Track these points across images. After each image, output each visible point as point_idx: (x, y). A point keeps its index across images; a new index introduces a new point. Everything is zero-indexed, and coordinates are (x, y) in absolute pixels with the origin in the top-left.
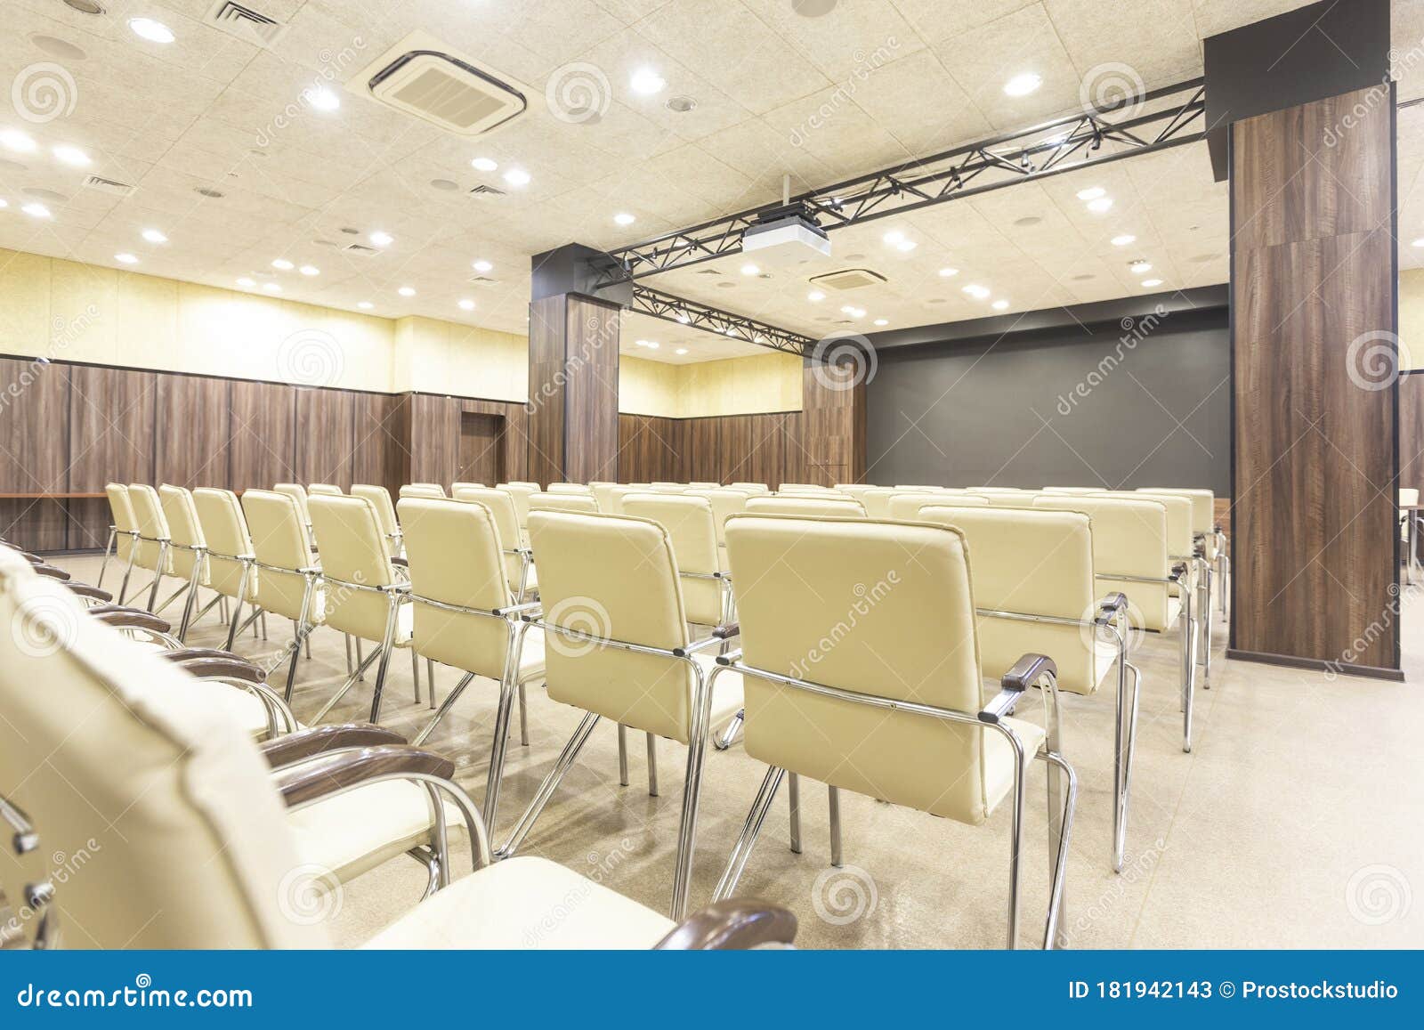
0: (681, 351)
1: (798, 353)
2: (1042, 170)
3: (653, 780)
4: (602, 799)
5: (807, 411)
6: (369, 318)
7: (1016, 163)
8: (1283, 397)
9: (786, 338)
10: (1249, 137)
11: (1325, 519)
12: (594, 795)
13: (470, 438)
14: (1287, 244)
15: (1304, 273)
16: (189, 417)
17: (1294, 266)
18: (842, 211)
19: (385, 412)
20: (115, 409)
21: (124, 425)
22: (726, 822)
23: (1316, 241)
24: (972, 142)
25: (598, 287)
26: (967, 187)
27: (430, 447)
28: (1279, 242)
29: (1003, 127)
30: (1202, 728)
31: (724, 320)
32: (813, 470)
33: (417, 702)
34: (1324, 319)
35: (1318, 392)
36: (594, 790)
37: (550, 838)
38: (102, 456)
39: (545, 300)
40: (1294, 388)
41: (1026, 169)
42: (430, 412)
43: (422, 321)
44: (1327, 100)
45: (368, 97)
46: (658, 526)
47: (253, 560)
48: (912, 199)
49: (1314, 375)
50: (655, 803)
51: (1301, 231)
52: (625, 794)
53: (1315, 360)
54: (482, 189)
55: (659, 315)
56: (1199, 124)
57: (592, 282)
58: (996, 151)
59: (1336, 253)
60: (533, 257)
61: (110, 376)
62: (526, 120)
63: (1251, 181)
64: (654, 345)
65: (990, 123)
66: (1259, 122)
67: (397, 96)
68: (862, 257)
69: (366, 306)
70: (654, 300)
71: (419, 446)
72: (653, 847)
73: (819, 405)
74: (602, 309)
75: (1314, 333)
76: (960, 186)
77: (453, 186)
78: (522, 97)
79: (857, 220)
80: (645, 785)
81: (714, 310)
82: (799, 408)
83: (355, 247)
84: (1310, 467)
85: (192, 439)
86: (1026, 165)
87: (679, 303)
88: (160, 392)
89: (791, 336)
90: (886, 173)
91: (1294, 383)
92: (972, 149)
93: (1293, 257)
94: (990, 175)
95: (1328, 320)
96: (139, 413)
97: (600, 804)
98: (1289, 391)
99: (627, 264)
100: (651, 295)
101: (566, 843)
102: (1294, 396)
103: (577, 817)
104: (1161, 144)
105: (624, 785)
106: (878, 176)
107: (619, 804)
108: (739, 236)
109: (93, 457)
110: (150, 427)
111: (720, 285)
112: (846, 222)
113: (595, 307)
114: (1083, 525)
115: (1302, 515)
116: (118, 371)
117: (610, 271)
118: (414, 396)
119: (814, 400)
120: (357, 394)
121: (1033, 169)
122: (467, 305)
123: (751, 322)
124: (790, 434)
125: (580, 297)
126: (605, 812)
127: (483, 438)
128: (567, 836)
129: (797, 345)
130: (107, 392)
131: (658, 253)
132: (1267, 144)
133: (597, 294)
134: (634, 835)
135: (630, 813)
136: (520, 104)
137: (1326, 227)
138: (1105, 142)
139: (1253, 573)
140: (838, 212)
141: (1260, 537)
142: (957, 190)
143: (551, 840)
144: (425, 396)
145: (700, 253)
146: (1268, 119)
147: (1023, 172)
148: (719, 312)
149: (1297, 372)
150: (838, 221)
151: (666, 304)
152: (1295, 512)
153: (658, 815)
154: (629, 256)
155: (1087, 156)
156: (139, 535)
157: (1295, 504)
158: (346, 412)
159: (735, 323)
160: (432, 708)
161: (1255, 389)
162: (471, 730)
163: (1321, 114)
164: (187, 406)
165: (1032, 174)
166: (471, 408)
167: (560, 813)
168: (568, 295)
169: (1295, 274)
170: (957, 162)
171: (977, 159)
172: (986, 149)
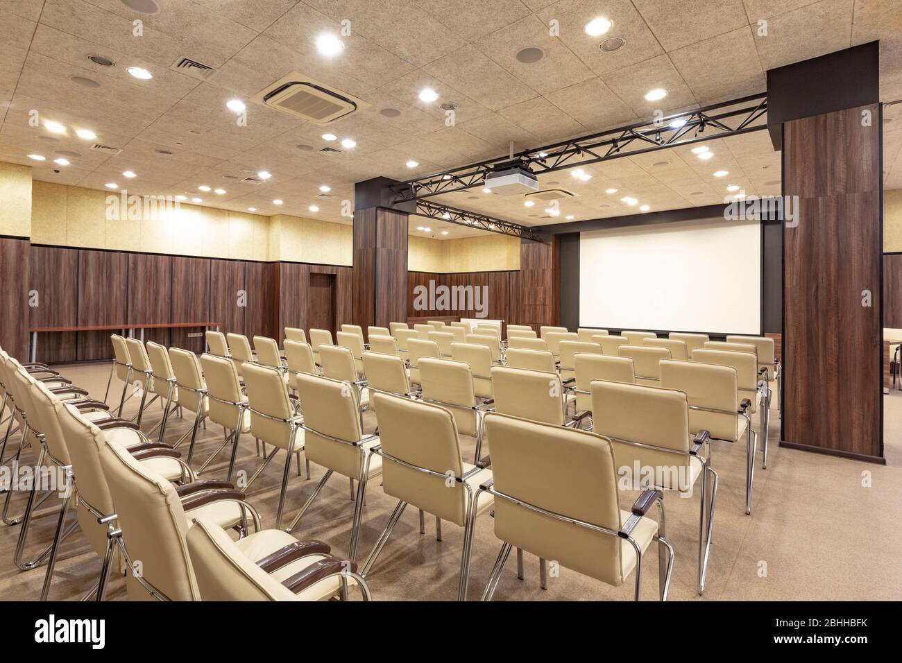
0: (445, 233)
1: (518, 236)
2: (668, 143)
3: (439, 530)
4: (410, 542)
5: (524, 271)
6: (254, 216)
7: (652, 137)
8: (813, 291)
9: (510, 227)
10: (794, 131)
11: (838, 366)
12: (406, 540)
13: (314, 288)
14: (816, 198)
15: (826, 216)
16: (147, 279)
17: (820, 212)
18: (545, 162)
19: (263, 273)
20: (104, 275)
21: (110, 286)
22: (481, 558)
23: (834, 197)
24: (625, 125)
25: (396, 203)
26: (622, 151)
27: (291, 295)
28: (811, 197)
29: (644, 116)
30: (759, 497)
31: (472, 217)
32: (527, 308)
33: (299, 475)
34: (839, 244)
35: (835, 288)
36: (406, 537)
37: (383, 568)
38: (97, 304)
39: (363, 211)
40: (820, 285)
41: (659, 142)
42: (291, 274)
43: (286, 218)
44: (841, 112)
45: (263, 105)
46: (448, 412)
47: (206, 393)
48: (588, 157)
49: (833, 278)
50: (440, 546)
51: (825, 191)
52: (423, 539)
53: (833, 269)
54: (327, 149)
55: (432, 217)
56: (763, 120)
57: (392, 199)
58: (639, 131)
59: (846, 204)
60: (356, 184)
61: (101, 256)
62: (355, 115)
63: (795, 158)
64: (428, 230)
65: (636, 114)
66: (800, 123)
67: (279, 104)
68: (558, 183)
69: (253, 210)
70: (429, 207)
71: (284, 294)
72: (440, 575)
73: (530, 268)
74: (398, 216)
75: (833, 253)
76: (618, 150)
77: (310, 148)
78: (354, 104)
79: (554, 169)
80: (434, 532)
81: (466, 212)
82: (519, 268)
83: (249, 179)
84: (829, 333)
85: (149, 292)
86: (659, 140)
87: (443, 208)
88: (131, 264)
89: (512, 226)
90: (573, 141)
91: (820, 281)
92: (625, 129)
93: (820, 206)
94: (637, 144)
95: (841, 244)
96: (118, 279)
97: (409, 545)
98: (817, 287)
99: (413, 189)
100: (427, 204)
101: (393, 571)
102: (820, 290)
103: (397, 554)
104: (741, 130)
105: (422, 533)
106: (568, 143)
107: (421, 546)
108: (482, 174)
109: (92, 305)
110: (125, 286)
111: (470, 198)
112: (548, 170)
113: (394, 215)
114: (682, 398)
115: (825, 361)
116: (106, 252)
117: (403, 192)
118: (281, 264)
119: (528, 264)
120: (247, 263)
121: (663, 142)
122: (314, 209)
123: (488, 218)
124: (513, 282)
125: (384, 209)
126: (413, 551)
127: (323, 288)
128: (393, 566)
129: (517, 230)
130: (100, 264)
131: (432, 183)
132: (805, 136)
133: (395, 207)
134: (430, 566)
135: (426, 553)
136: (353, 107)
137: (840, 189)
138: (707, 127)
139: (795, 396)
140: (543, 163)
141: (799, 374)
142: (616, 153)
143: (385, 569)
144: (288, 264)
145: (458, 185)
146: (805, 121)
147: (657, 144)
148: (469, 213)
149: (822, 276)
150: (543, 169)
151: (436, 209)
152: (821, 359)
153: (443, 554)
154: (415, 184)
155: (696, 136)
156: (132, 367)
157: (820, 354)
158: (240, 275)
159: (478, 219)
160: (308, 479)
161: (797, 285)
162: (332, 495)
163: (837, 120)
164: (146, 272)
165: (662, 145)
166: (316, 270)
167: (388, 552)
168: (377, 208)
169: (821, 216)
170: (617, 135)
171: (629, 134)
172: (634, 130)
